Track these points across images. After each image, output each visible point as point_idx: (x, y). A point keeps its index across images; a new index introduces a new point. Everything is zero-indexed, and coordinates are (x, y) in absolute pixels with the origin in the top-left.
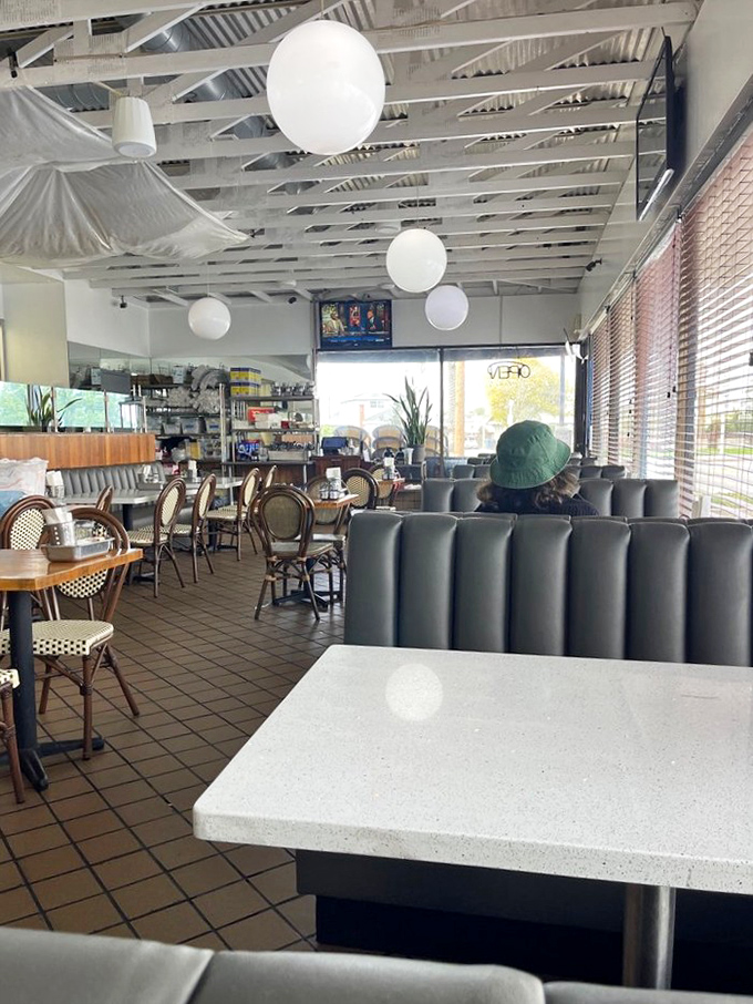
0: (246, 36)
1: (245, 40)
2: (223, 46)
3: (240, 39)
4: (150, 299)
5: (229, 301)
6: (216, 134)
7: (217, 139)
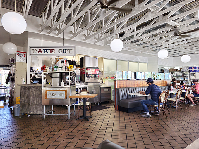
0: (193, 7)
1: (193, 8)
2: (188, 10)
3: (192, 8)
4: (173, 56)
5: (190, 55)
6: (187, 26)
7: (187, 27)
